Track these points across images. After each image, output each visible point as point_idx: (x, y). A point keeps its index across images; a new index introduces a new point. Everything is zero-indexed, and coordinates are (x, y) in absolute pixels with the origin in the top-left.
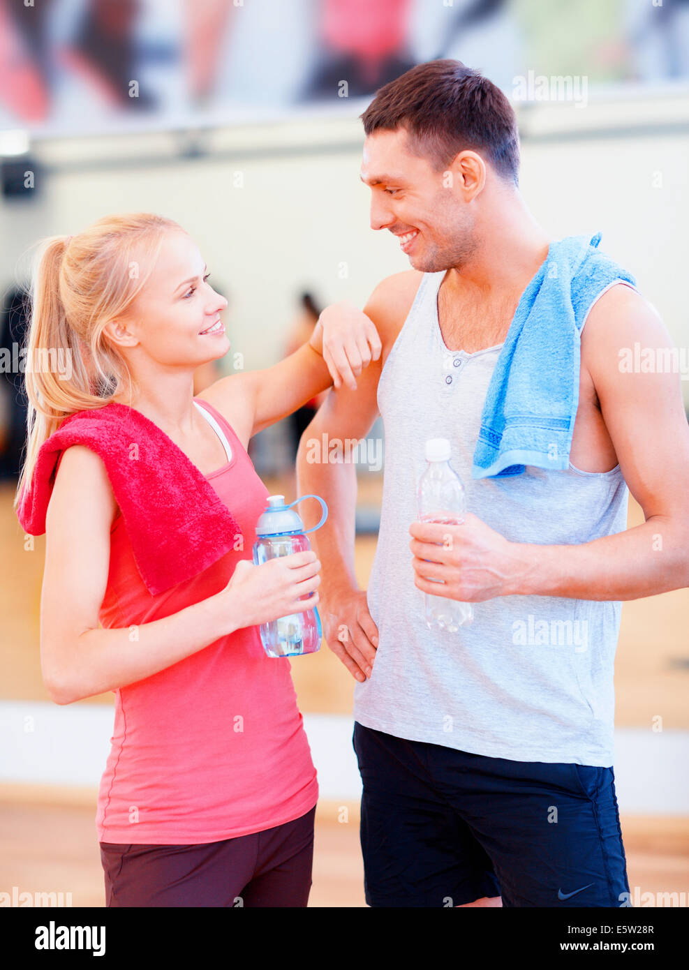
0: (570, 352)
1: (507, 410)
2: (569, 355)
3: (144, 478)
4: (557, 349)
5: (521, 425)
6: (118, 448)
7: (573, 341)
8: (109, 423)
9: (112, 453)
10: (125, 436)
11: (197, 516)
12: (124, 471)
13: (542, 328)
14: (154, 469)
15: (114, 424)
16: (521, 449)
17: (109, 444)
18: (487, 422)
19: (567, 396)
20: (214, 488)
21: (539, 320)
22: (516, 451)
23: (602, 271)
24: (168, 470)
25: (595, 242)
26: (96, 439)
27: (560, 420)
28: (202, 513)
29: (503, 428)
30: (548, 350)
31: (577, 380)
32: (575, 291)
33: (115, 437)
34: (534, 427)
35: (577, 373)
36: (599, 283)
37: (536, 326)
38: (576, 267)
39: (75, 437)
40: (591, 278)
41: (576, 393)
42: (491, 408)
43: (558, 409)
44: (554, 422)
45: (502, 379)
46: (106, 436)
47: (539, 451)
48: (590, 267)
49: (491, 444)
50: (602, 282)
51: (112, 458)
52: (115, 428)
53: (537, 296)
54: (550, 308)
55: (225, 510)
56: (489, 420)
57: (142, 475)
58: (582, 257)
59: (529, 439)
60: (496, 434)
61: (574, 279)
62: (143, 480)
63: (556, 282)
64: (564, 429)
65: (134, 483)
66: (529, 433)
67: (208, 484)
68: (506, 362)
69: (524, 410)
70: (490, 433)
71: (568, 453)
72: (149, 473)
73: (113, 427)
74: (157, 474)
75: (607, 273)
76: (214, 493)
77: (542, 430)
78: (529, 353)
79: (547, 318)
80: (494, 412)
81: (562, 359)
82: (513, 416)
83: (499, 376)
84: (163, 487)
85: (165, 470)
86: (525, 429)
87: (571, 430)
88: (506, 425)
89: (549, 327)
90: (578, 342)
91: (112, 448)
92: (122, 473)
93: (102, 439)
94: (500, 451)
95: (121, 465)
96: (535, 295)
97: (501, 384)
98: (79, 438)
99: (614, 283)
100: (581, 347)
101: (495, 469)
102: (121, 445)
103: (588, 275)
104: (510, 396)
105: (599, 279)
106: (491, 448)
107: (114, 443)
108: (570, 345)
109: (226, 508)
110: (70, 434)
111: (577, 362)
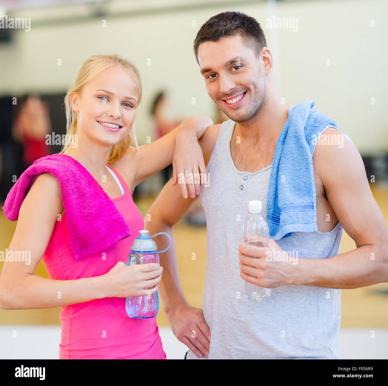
0: (308, 168)
1: (280, 204)
2: (307, 169)
3: (79, 195)
4: (300, 167)
5: (288, 211)
6: (68, 176)
7: (308, 162)
8: (63, 164)
9: (65, 179)
10: (71, 171)
11: (105, 219)
12: (70, 189)
13: (291, 157)
14: (84, 191)
15: (66, 164)
16: (291, 224)
17: (63, 174)
18: (271, 211)
19: (309, 192)
20: (116, 206)
21: (289, 153)
22: (288, 225)
23: (320, 121)
24: (93, 192)
25: (312, 106)
26: (57, 170)
27: (308, 206)
28: (108, 217)
29: (280, 214)
30: (296, 168)
31: (313, 182)
32: (306, 134)
33: (66, 171)
34: (296, 211)
35: (313, 178)
36: (320, 128)
37: (288, 156)
38: (305, 121)
39: (45, 168)
40: (314, 126)
41: (314, 189)
42: (271, 203)
43: (305, 201)
44: (305, 207)
45: (275, 187)
46: (62, 170)
47: (300, 223)
48: (313, 120)
49: (274, 222)
50: (322, 127)
51: (64, 181)
52: (66, 166)
53: (286, 140)
54: (294, 146)
55: (121, 217)
56: (272, 210)
57: (78, 193)
58: (307, 116)
59: (294, 218)
60: (276, 217)
61: (305, 127)
62: (78, 196)
63: (296, 131)
64: (310, 210)
65: (74, 197)
66: (294, 214)
67: (113, 203)
68: (275, 177)
69: (289, 202)
70: (273, 217)
71: (315, 222)
72: (81, 193)
73: (65, 166)
74: (86, 194)
75: (322, 122)
76: (116, 208)
77: (300, 212)
78: (286, 171)
79: (293, 151)
80: (273, 205)
81: (304, 172)
82: (283, 207)
83: (273, 185)
84: (88, 202)
85: (91, 192)
86: (291, 213)
87: (315, 209)
88: (281, 212)
89: (295, 156)
90: (311, 161)
91: (65, 176)
92: (69, 190)
93: (60, 171)
94: (280, 227)
95: (69, 186)
96: (285, 138)
97: (274, 190)
98: (47, 169)
99: (328, 127)
100: (314, 164)
101: (279, 236)
102: (69, 176)
103: (312, 124)
104: (280, 196)
105: (319, 126)
106: (275, 225)
107: (66, 174)
108: (307, 164)
109: (121, 216)
110: (42, 166)
111: (312, 173)
